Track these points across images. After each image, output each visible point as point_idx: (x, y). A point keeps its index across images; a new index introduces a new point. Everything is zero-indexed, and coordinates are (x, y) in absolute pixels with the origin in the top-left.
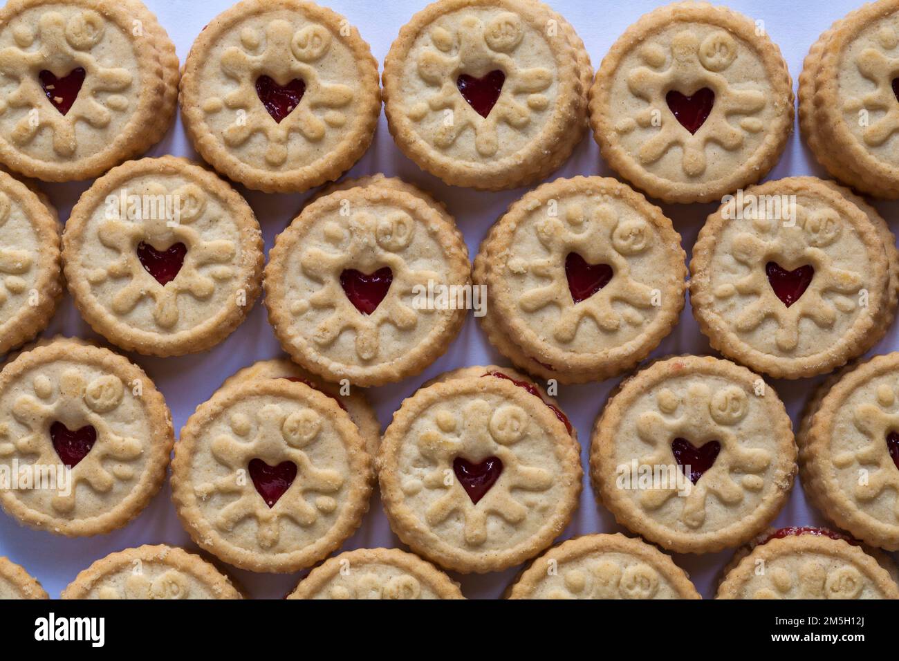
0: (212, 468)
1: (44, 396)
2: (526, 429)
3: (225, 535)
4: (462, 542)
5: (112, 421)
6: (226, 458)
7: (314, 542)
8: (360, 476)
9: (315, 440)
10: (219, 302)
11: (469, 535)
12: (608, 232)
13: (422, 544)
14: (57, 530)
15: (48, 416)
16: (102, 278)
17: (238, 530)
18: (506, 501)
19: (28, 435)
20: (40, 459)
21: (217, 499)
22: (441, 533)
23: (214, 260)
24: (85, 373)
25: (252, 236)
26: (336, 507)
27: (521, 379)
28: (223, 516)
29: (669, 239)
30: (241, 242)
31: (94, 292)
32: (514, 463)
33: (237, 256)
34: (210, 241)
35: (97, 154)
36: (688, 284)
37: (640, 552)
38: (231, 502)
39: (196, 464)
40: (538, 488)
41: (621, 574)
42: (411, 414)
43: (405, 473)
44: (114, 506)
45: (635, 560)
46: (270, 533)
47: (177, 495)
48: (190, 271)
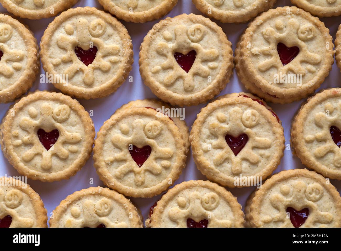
0: (112, 150)
1: (34, 117)
2: (258, 120)
3: (120, 180)
4: (230, 173)
5: (66, 126)
6: (119, 145)
7: (161, 182)
8: (181, 150)
9: (160, 134)
10: (113, 73)
11: (234, 169)
12: (296, 31)
13: (212, 175)
14: (44, 178)
15: (36, 126)
16: (59, 63)
17: (126, 178)
18: (250, 153)
19: (28, 136)
20: (34, 146)
21: (115, 164)
22: (220, 169)
23: (110, 54)
24: (52, 105)
25: (128, 42)
26: (171, 165)
27: (255, 98)
28: (118, 172)
29: (323, 32)
30: (123, 46)
31: (55, 69)
32: (254, 136)
33: (121, 52)
34: (109, 45)
35: (54, 5)
36: (335, 51)
37: (315, 178)
38: (122, 165)
39: (105, 148)
40: (265, 147)
41: (306, 187)
42: (205, 115)
43: (203, 142)
44: (70, 165)
45: (313, 181)
46: (141, 178)
47: (97, 163)
48: (99, 59)
